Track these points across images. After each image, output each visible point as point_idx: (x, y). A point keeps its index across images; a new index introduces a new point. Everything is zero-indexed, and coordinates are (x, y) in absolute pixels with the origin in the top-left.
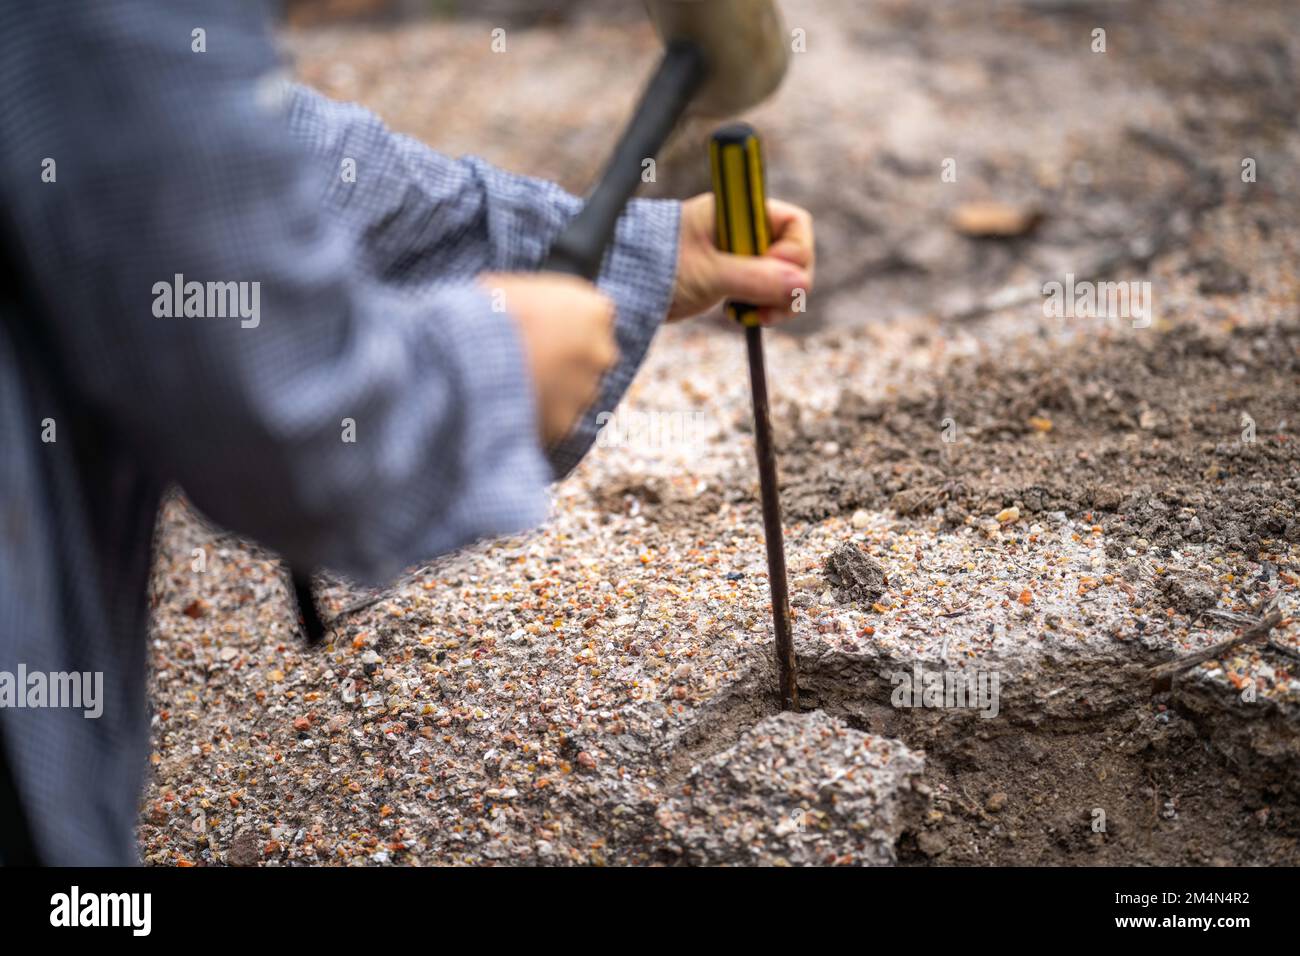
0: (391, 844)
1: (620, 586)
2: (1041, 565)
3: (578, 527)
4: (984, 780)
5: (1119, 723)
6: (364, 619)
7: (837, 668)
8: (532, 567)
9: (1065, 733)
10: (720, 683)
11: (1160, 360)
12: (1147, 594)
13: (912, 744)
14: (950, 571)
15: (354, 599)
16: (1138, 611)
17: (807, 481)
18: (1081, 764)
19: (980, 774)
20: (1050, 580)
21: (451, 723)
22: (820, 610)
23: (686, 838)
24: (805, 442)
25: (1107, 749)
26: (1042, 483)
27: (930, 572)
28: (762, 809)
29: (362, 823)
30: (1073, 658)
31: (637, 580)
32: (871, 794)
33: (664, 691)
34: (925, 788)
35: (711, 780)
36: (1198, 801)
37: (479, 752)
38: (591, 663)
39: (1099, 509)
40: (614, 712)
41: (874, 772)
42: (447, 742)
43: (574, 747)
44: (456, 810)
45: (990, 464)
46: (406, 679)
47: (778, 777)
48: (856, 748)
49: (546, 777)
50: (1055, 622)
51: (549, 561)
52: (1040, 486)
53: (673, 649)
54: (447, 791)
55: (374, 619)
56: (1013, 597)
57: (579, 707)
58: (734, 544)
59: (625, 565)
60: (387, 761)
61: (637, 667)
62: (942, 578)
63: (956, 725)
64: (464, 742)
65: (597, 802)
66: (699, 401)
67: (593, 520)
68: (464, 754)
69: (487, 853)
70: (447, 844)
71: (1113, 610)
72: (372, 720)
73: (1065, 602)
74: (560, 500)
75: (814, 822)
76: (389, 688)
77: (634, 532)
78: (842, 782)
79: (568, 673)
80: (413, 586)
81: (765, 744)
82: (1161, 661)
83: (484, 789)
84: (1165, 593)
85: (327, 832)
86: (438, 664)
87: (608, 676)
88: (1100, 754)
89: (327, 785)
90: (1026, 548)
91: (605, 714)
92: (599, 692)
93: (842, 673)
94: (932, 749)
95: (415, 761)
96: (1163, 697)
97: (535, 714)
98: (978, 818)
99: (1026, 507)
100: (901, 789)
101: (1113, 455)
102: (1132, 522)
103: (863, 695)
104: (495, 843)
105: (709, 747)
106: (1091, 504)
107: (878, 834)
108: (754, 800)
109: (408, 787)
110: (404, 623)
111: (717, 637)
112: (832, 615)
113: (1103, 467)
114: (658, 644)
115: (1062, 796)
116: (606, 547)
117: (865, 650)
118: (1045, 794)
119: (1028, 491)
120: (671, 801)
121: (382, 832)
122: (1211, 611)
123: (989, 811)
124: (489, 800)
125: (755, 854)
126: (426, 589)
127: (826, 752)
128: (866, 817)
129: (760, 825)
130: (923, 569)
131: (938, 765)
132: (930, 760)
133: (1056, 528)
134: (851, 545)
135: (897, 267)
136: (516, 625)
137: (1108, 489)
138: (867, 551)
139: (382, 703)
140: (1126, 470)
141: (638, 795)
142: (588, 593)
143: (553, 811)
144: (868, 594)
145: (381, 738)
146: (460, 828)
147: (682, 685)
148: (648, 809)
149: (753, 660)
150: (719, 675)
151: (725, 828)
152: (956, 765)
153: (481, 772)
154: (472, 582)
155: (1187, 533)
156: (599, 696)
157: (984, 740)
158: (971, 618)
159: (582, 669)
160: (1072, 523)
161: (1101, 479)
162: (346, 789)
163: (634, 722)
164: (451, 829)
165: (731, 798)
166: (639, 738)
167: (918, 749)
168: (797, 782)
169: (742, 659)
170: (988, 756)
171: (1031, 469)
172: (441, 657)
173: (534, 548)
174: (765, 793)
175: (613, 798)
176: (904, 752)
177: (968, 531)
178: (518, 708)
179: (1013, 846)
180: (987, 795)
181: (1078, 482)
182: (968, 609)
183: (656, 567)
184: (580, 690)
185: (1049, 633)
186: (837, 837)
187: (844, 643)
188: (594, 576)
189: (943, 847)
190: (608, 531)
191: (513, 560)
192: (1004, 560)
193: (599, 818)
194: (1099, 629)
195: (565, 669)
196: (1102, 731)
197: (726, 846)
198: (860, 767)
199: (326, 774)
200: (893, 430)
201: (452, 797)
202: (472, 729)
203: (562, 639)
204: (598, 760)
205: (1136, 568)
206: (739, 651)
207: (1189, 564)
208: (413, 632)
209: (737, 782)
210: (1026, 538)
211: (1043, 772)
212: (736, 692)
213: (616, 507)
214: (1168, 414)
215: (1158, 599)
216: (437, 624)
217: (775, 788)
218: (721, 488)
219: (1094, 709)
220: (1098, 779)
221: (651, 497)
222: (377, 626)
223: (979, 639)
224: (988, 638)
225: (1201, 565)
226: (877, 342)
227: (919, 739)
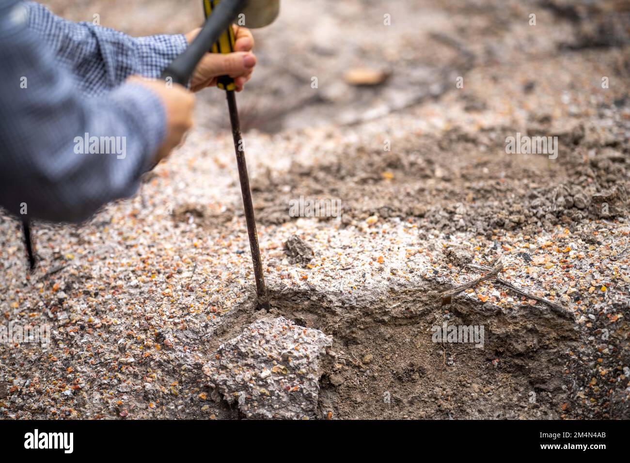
0: (73, 386)
1: (184, 258)
2: (388, 244)
3: (163, 230)
4: (361, 348)
5: (426, 320)
6: (58, 276)
7: (290, 296)
8: (141, 249)
9: (401, 325)
10: (233, 304)
11: (445, 144)
12: (439, 257)
13: (326, 332)
14: (344, 248)
15: (53, 266)
16: (434, 265)
17: (275, 205)
18: (408, 340)
19: (360, 346)
20: (392, 251)
21: (102, 326)
22: (281, 268)
23: (217, 380)
24: (273, 187)
25: (421, 332)
26: (389, 204)
27: (334, 248)
28: (254, 365)
29: (58, 376)
30: (403, 289)
31: (192, 255)
32: (307, 357)
33: (206, 309)
34: (333, 353)
35: (230, 351)
36: (464, 356)
37: (115, 340)
38: (170, 296)
39: (416, 216)
40: (182, 319)
41: (308, 346)
42: (100, 336)
43: (162, 337)
44: (105, 369)
45: (363, 195)
46: (79, 306)
47: (262, 349)
48: (299, 334)
49: (148, 352)
50: (395, 272)
51: (149, 247)
52: (387, 206)
53: (210, 288)
54: (100, 360)
55: (63, 276)
56: (374, 260)
57: (164, 318)
58: (239, 237)
59: (186, 248)
60: (70, 346)
61: (193, 297)
62: (340, 251)
63: (348, 322)
64: (108, 336)
65: (174, 364)
66: (222, 167)
67: (171, 226)
68: (108, 341)
69: (120, 390)
70: (100, 385)
71: (423, 265)
72: (62, 326)
73: (399, 262)
74: (154, 216)
75: (279, 371)
76: (71, 310)
77: (191, 231)
78: (292, 351)
79: (159, 301)
80: (82, 260)
81: (255, 333)
82: (446, 289)
83: (118, 358)
84: (447, 256)
85: (41, 381)
86: (95, 298)
87: (178, 302)
88: (417, 335)
89: (41, 358)
90: (380, 235)
91: (177, 321)
92: (174, 310)
93: (293, 298)
94: (336, 334)
95: (83, 345)
96: (447, 306)
97: (143, 321)
98: (359, 367)
99: (381, 216)
100: (321, 354)
101: (422, 190)
102: (431, 222)
103: (303, 309)
104: (124, 384)
105: (228, 336)
106: (412, 214)
107: (310, 376)
108: (250, 361)
109: (81, 358)
110: (78, 278)
111: (231, 282)
112: (287, 270)
113: (418, 196)
114: (203, 286)
115: (400, 356)
116: (177, 239)
117: (303, 287)
118: (391, 355)
119: (382, 208)
120: (209, 362)
121: (68, 380)
122: (470, 265)
123: (364, 364)
124: (120, 363)
125: (251, 387)
126: (88, 261)
127: (285, 337)
128: (305, 368)
129: (253, 373)
130: (331, 247)
131: (339, 342)
132: (335, 340)
133: (395, 226)
134: (296, 236)
135: (319, 100)
136: (133, 278)
137: (419, 207)
138: (304, 238)
139: (67, 317)
140: (428, 198)
141: (193, 359)
142: (169, 262)
143: (152, 368)
144: (305, 259)
145: (67, 335)
146: (106, 377)
147: (214, 306)
148: (199, 366)
149: (249, 293)
150: (232, 301)
151: (236, 375)
152: (348, 341)
153: (117, 350)
154: (111, 257)
155: (458, 227)
156: (174, 312)
157: (361, 329)
158: (354, 270)
159: (165, 299)
160: (403, 223)
161: (416, 202)
162: (50, 360)
163: (191, 324)
164: (102, 378)
165: (239, 360)
166: (193, 332)
167: (330, 334)
168: (271, 351)
169: (244, 292)
170: (364, 337)
171: (383, 197)
172: (96, 294)
173: (142, 240)
174: (256, 357)
175: (182, 362)
176: (323, 336)
177: (353, 228)
178: (135, 319)
179: (376, 380)
180: (363, 356)
181: (406, 204)
182: (353, 266)
183: (202, 248)
184: (165, 309)
185: (392, 277)
186: (291, 378)
187: (293, 284)
188: (171, 253)
189: (342, 382)
190: (178, 231)
191: (132, 246)
192: (370, 242)
193: (174, 371)
194: (416, 274)
195: (157, 299)
196: (418, 323)
197: (237, 384)
198: (301, 344)
199: (40, 353)
200: (316, 180)
201: (102, 363)
202: (112, 329)
203: (156, 284)
204: (174, 343)
205: (434, 244)
206: (242, 289)
207: (459, 242)
208: (83, 283)
209: (242, 352)
210: (381, 231)
211: (390, 344)
212: (241, 309)
213: (182, 220)
214: (448, 169)
215: (444, 259)
216: (94, 278)
217: (260, 355)
218: (233, 209)
219: (414, 313)
220: (416, 347)
221: (199, 214)
222: (64, 280)
223: (359, 280)
224: (362, 280)
225: (465, 242)
226: (309, 137)
227: (330, 329)
